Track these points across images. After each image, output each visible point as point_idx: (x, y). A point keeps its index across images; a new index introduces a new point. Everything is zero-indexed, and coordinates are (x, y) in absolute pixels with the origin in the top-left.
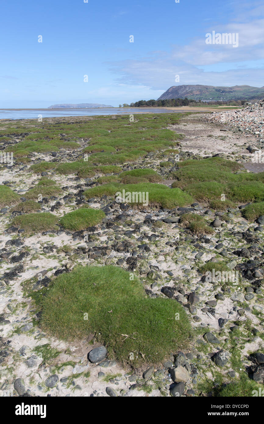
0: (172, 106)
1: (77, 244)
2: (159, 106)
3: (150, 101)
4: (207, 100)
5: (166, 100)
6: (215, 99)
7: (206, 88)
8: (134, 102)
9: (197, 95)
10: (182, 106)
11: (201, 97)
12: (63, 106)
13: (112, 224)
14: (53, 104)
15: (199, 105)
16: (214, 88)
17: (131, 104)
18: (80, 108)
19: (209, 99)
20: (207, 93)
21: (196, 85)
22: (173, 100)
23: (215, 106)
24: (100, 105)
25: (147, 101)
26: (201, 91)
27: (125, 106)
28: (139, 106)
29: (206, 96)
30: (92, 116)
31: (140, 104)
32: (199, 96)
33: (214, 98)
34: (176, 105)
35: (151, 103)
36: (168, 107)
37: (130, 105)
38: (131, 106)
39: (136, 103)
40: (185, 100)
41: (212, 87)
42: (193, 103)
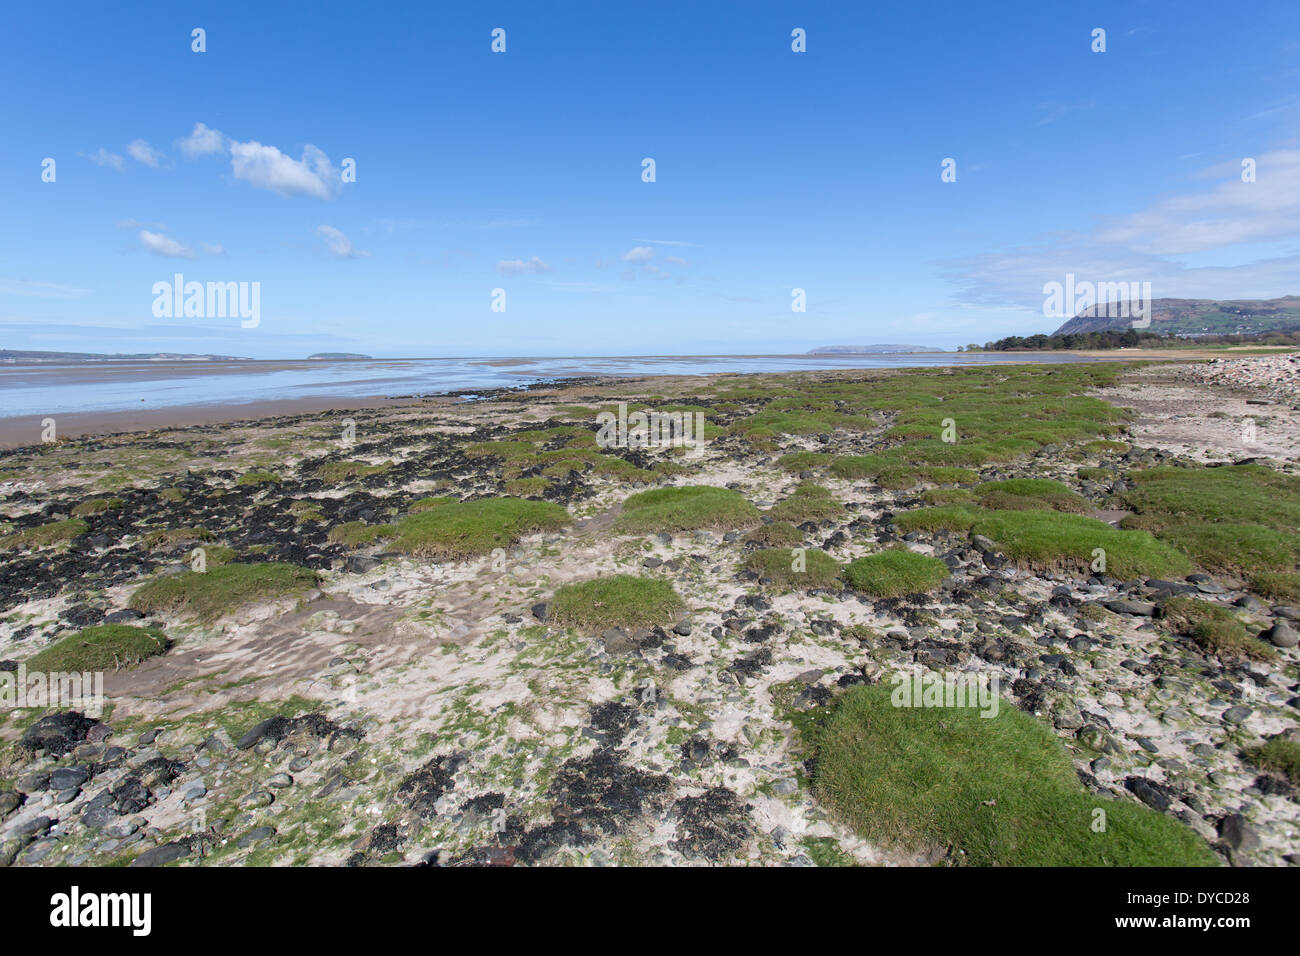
0: (1091, 348)
1: (886, 627)
2: (1056, 347)
3: (1032, 338)
4: (1194, 332)
5: (1076, 336)
6: (1218, 329)
7: (1192, 305)
8: (995, 341)
9: (1162, 322)
10: (1119, 347)
11: (1176, 325)
12: (836, 350)
13: (967, 594)
14: (817, 346)
15: (1170, 346)
16: (1215, 304)
17: (987, 344)
18: (872, 353)
19: (1201, 331)
20: (1193, 318)
21: (1163, 300)
22: (1093, 334)
23: (1219, 348)
24: (915, 347)
25: (1025, 337)
26: (1173, 312)
27: (971, 348)
28: (1004, 349)
29: (1190, 323)
30: (898, 369)
31: (1008, 344)
32: (1169, 325)
33: (1214, 328)
34: (1103, 346)
35: (1038, 342)
36: (1080, 349)
37: (983, 346)
38: (986, 348)
39: (999, 343)
40: (1127, 335)
41: (1211, 301)
42: (1153, 340)
